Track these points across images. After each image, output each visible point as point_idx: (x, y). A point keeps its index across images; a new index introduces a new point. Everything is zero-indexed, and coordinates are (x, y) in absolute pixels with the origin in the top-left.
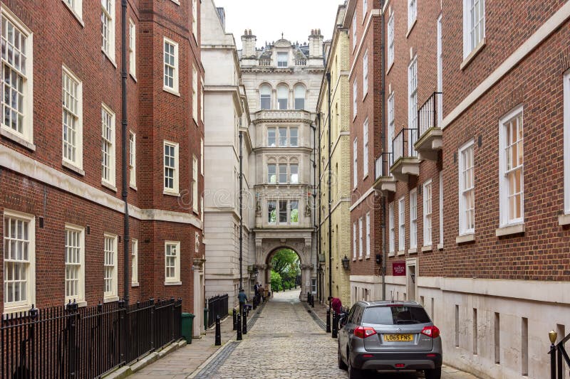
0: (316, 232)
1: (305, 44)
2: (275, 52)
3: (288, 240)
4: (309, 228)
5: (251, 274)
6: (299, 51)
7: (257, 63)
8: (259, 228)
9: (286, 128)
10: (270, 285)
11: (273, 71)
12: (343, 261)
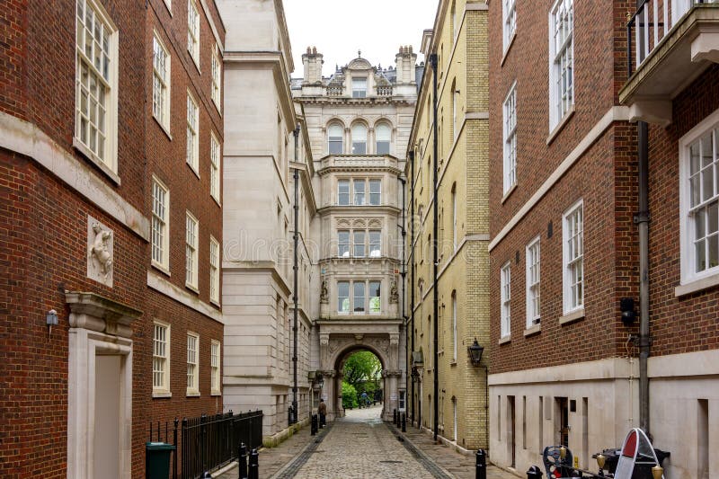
0: (406, 325)
1: (391, 67)
2: (349, 76)
3: (365, 336)
4: (396, 319)
5: (313, 384)
6: (382, 77)
7: (324, 92)
8: (325, 320)
9: (364, 180)
10: (341, 400)
11: (345, 103)
12: (470, 349)
